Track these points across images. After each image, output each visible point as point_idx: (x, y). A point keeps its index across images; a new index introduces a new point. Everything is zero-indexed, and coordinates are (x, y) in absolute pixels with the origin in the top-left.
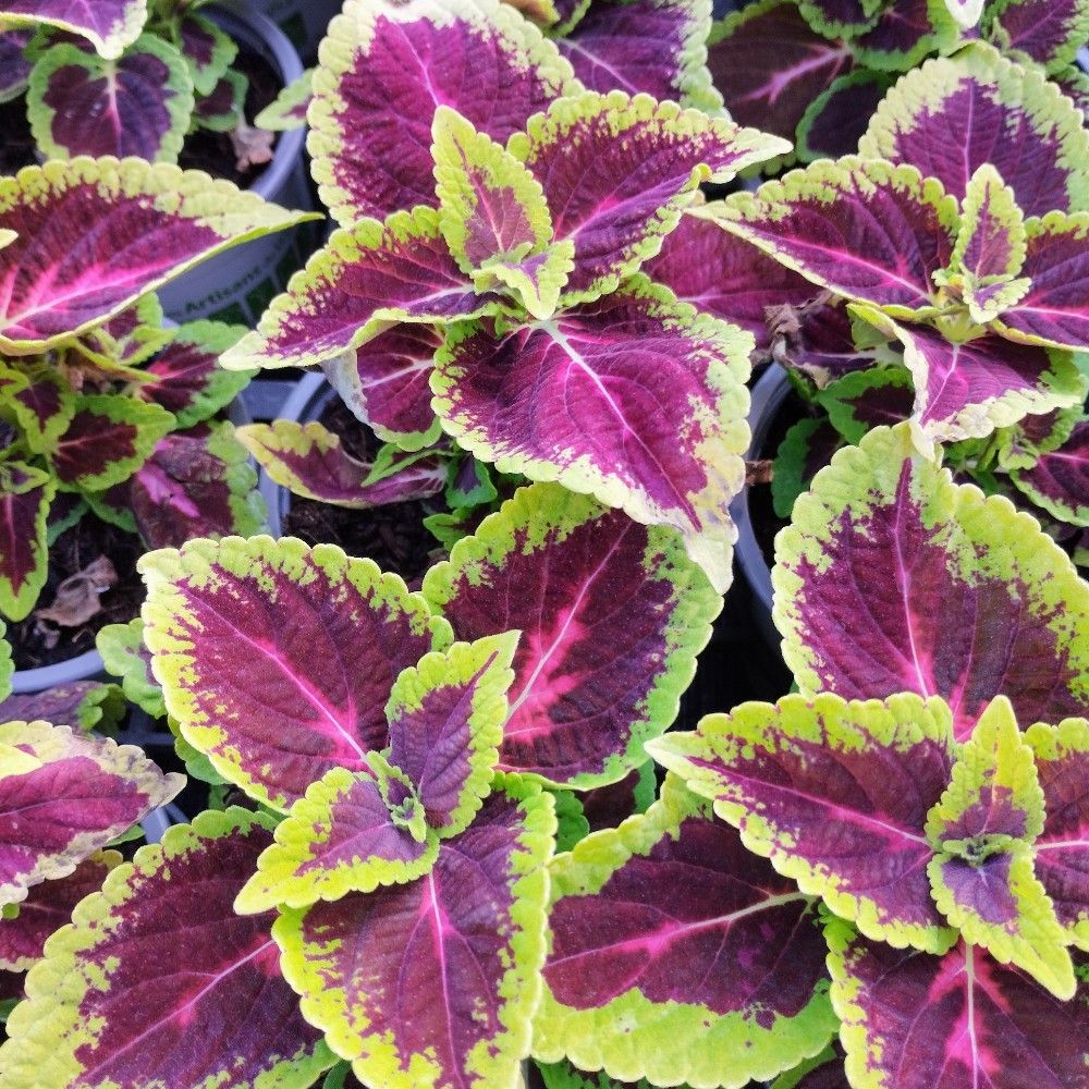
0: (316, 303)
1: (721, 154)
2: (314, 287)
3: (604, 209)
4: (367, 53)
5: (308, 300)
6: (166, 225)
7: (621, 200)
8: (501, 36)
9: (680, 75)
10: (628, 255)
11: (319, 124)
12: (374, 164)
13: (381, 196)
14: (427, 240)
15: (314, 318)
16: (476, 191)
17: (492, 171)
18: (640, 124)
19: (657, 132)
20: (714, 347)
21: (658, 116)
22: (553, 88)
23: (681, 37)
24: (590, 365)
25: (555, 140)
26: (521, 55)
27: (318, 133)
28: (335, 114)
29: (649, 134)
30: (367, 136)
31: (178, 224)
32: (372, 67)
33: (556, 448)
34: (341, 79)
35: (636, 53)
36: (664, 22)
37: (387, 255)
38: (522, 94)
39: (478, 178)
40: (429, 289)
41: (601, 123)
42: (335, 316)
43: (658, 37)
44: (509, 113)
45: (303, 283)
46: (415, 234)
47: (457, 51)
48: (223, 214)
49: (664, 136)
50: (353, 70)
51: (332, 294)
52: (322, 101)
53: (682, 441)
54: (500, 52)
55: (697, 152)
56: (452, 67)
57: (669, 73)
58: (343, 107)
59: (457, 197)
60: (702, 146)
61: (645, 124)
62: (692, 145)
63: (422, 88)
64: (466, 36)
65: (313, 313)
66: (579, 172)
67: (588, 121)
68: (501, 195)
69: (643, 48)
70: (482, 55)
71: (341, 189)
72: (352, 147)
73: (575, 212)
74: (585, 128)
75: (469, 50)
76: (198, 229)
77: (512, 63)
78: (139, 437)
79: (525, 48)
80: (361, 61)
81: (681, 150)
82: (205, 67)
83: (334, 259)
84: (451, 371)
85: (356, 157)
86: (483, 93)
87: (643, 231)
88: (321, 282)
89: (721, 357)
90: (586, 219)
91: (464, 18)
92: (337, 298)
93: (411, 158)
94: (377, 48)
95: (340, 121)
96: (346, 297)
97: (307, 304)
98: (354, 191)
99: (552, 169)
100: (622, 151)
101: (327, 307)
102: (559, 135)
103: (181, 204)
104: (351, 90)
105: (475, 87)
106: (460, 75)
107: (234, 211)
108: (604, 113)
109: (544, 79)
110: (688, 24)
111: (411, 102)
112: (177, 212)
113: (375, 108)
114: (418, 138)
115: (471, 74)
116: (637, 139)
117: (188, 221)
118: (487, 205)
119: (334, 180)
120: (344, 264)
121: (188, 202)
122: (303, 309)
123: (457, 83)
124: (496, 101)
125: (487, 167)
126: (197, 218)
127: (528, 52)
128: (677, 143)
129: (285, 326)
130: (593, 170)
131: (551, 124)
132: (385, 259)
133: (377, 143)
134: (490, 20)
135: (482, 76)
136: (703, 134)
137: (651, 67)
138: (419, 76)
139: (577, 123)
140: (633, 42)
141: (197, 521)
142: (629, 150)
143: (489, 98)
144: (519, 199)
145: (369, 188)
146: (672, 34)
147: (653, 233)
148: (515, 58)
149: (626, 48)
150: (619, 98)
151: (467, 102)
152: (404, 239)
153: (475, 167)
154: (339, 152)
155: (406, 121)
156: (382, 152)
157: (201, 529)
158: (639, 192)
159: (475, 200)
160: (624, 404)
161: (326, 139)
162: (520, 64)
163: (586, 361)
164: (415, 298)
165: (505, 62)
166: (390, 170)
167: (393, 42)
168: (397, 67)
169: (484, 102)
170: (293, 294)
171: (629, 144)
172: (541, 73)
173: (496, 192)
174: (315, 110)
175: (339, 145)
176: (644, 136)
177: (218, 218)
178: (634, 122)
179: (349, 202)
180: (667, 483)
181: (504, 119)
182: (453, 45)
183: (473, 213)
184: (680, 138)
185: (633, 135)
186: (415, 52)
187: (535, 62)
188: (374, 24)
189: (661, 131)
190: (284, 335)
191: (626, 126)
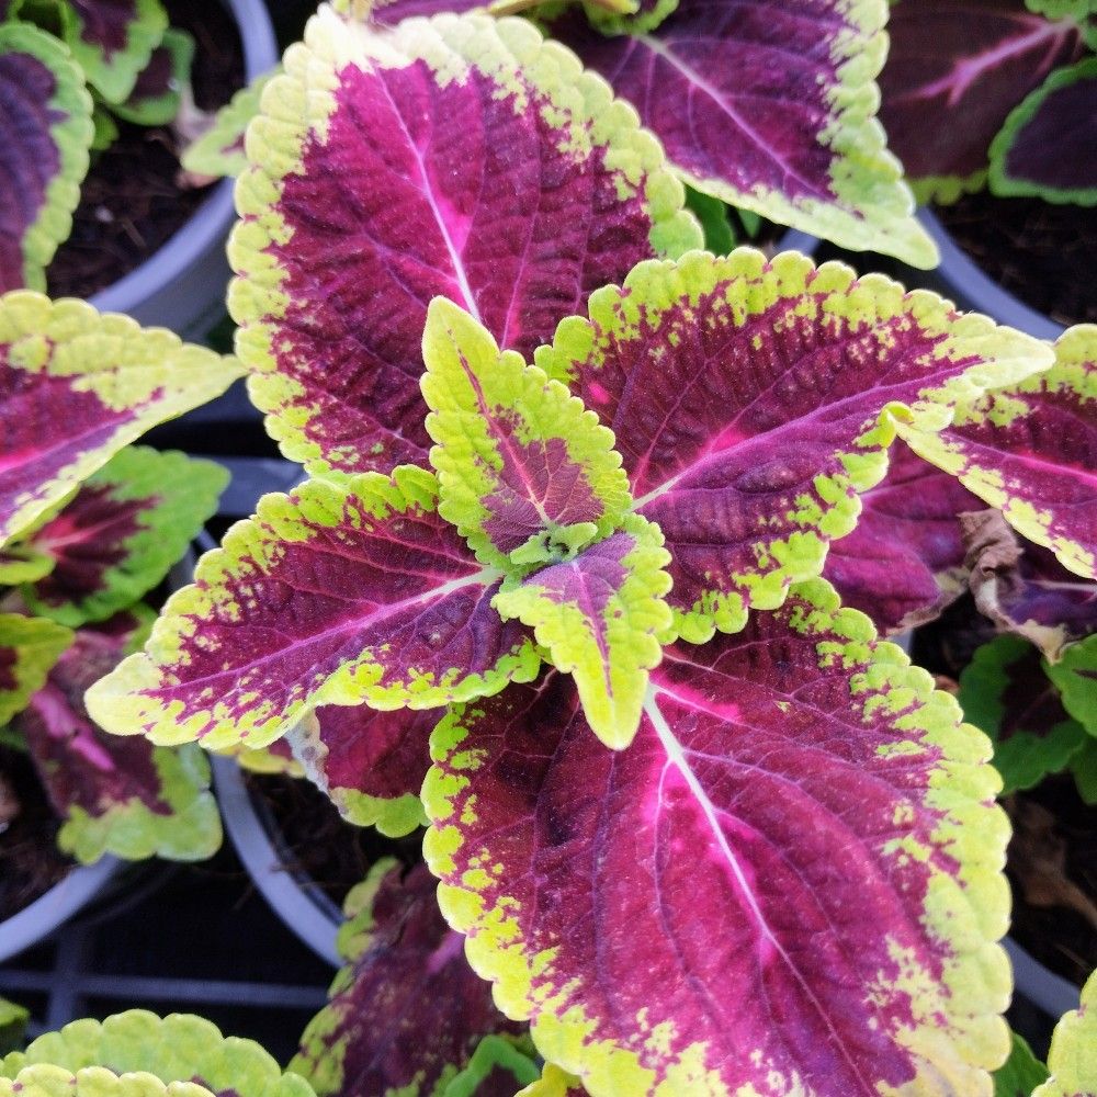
0: (242, 600)
1: (924, 361)
2: (237, 575)
3: (719, 448)
4: (324, 139)
5: (228, 595)
6: (28, 389)
7: (749, 434)
8: (546, 100)
9: (833, 125)
10: (763, 562)
11: (246, 266)
12: (338, 329)
13: (351, 382)
14: (420, 514)
15: (237, 625)
16: (500, 448)
17: (526, 414)
18: (786, 302)
19: (813, 315)
20: (935, 836)
21: (816, 287)
22: (630, 185)
23: (835, 56)
24: (699, 775)
25: (636, 335)
26: (577, 131)
27: (246, 282)
28: (273, 247)
29: (799, 322)
30: (327, 281)
31: (46, 388)
32: (333, 164)
33: (641, 1015)
34: (282, 186)
35: (758, 76)
36: (803, 21)
37: (352, 534)
38: (580, 200)
39: (504, 425)
40: (425, 581)
41: (718, 304)
42: (271, 624)
43: (793, 50)
44: (558, 236)
45: (219, 568)
46: (400, 507)
47: (473, 130)
48: (115, 370)
49: (825, 322)
50: (301, 170)
51: (267, 588)
52: (252, 225)
53: (872, 1009)
54: (542, 128)
55: (882, 356)
56: (465, 158)
57: (814, 119)
58: (284, 234)
59: (467, 463)
60: (892, 343)
61: (792, 302)
62: (874, 340)
63: (415, 194)
64: (487, 102)
65: (235, 618)
66: (676, 388)
67: (695, 302)
68: (544, 450)
69: (768, 67)
70: (514, 138)
71: (284, 376)
72: (302, 303)
73: (668, 453)
74: (689, 315)
75: (493, 127)
76: (77, 396)
77: (563, 147)
78: (22, 662)
79: (586, 119)
80: (315, 153)
81: (854, 349)
82: (117, 57)
83: (265, 534)
84: (460, 761)
85: (309, 320)
86: (515, 205)
87: (790, 516)
88: (248, 568)
89: (951, 865)
90: (688, 464)
91: (485, 71)
92: (275, 598)
93: (398, 318)
94: (341, 131)
95: (282, 259)
96: (289, 594)
97: (226, 603)
98: (307, 379)
99: (631, 382)
100: (751, 350)
101: (258, 608)
102: (643, 326)
103: (50, 355)
104: (300, 205)
105: (501, 194)
106: (477, 174)
107: (132, 363)
108: (721, 288)
109: (617, 171)
110: (845, 34)
111: (397, 220)
112: (44, 368)
113: (339, 232)
114: (409, 283)
115: (497, 172)
116: (779, 330)
117: (62, 381)
118: (520, 466)
119: (272, 361)
120: (282, 544)
121: (62, 351)
122: (221, 610)
123: (473, 187)
124: (536, 215)
125: (520, 408)
126: (75, 376)
127: (590, 124)
128: (848, 336)
129: (188, 644)
130: (702, 384)
131: (630, 306)
132: (350, 542)
133: (342, 292)
134: (527, 73)
135: (514, 175)
136: (894, 321)
137: (783, 101)
138: (410, 173)
139: (675, 306)
140: (754, 55)
141: (111, 776)
142: (763, 349)
143: (526, 213)
144: (575, 455)
145: (331, 370)
146: (818, 47)
147: (808, 527)
148: (569, 139)
149: (742, 64)
150: (750, 259)
151: (489, 221)
152: (380, 514)
153: (499, 408)
154: (280, 312)
155: (389, 253)
156: (350, 308)
157: (117, 790)
158: (779, 423)
159: (500, 463)
160: (762, 887)
161: (260, 292)
162: (577, 147)
163: (692, 761)
164: (401, 598)
165: (552, 147)
166: (365, 339)
167: (366, 116)
168: (374, 159)
169: (516, 219)
170: (203, 585)
171: (764, 339)
172: (611, 159)
173: (534, 447)
174: (241, 243)
175: (280, 301)
176: (790, 324)
177: (107, 376)
178: (773, 300)
179: (298, 401)
180: (840, 1054)
181: (550, 247)
182: (465, 119)
183: (495, 483)
184: (854, 328)
185: (772, 322)
186: (403, 127)
187: (601, 140)
188: (336, 83)
189: (821, 313)
190: (187, 661)
191: (760, 308)
